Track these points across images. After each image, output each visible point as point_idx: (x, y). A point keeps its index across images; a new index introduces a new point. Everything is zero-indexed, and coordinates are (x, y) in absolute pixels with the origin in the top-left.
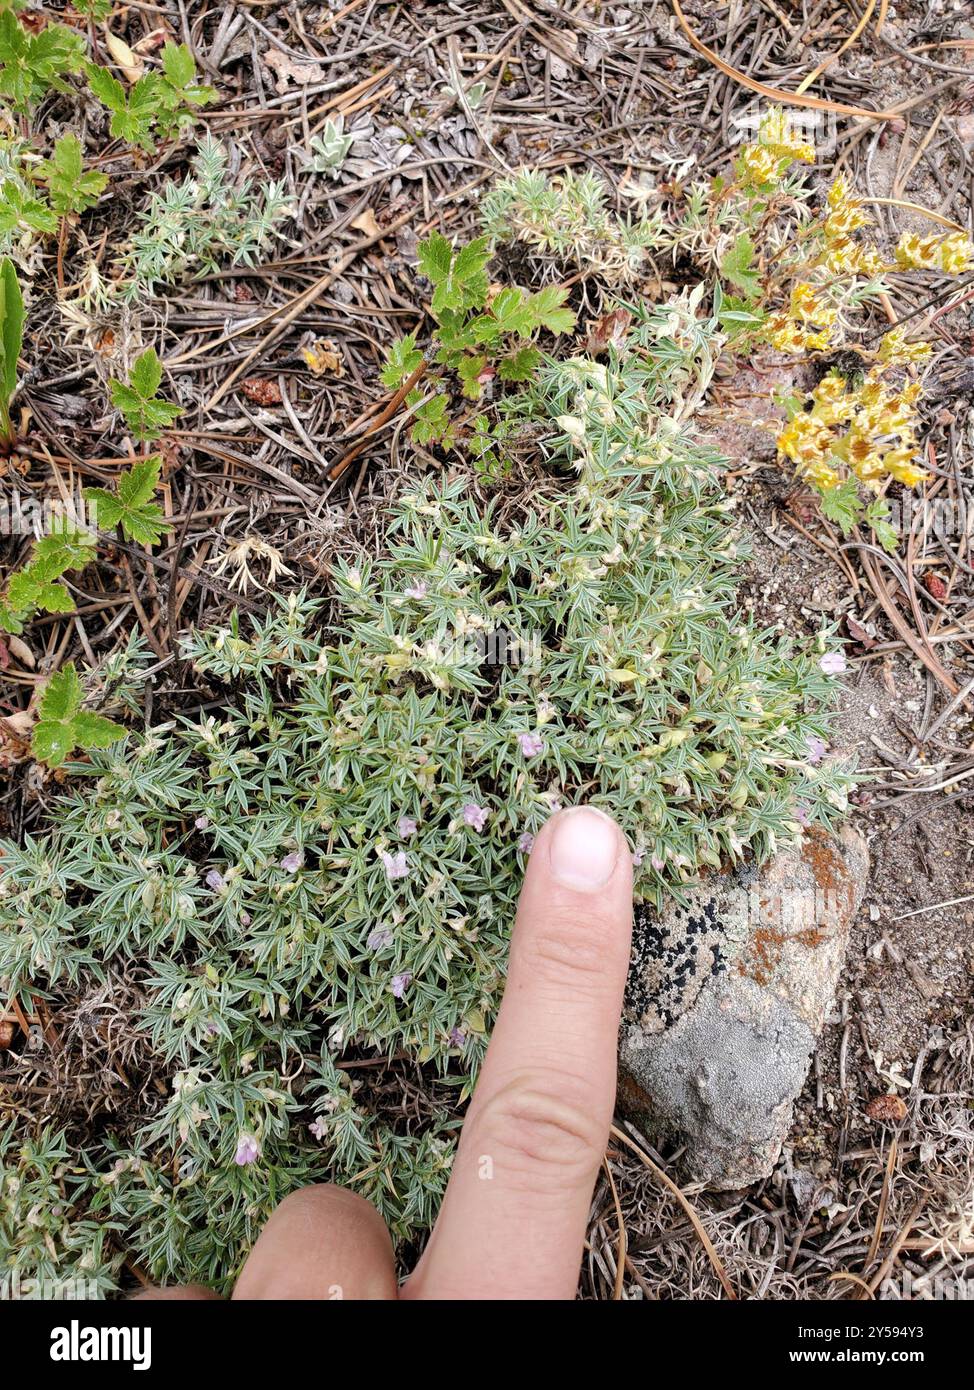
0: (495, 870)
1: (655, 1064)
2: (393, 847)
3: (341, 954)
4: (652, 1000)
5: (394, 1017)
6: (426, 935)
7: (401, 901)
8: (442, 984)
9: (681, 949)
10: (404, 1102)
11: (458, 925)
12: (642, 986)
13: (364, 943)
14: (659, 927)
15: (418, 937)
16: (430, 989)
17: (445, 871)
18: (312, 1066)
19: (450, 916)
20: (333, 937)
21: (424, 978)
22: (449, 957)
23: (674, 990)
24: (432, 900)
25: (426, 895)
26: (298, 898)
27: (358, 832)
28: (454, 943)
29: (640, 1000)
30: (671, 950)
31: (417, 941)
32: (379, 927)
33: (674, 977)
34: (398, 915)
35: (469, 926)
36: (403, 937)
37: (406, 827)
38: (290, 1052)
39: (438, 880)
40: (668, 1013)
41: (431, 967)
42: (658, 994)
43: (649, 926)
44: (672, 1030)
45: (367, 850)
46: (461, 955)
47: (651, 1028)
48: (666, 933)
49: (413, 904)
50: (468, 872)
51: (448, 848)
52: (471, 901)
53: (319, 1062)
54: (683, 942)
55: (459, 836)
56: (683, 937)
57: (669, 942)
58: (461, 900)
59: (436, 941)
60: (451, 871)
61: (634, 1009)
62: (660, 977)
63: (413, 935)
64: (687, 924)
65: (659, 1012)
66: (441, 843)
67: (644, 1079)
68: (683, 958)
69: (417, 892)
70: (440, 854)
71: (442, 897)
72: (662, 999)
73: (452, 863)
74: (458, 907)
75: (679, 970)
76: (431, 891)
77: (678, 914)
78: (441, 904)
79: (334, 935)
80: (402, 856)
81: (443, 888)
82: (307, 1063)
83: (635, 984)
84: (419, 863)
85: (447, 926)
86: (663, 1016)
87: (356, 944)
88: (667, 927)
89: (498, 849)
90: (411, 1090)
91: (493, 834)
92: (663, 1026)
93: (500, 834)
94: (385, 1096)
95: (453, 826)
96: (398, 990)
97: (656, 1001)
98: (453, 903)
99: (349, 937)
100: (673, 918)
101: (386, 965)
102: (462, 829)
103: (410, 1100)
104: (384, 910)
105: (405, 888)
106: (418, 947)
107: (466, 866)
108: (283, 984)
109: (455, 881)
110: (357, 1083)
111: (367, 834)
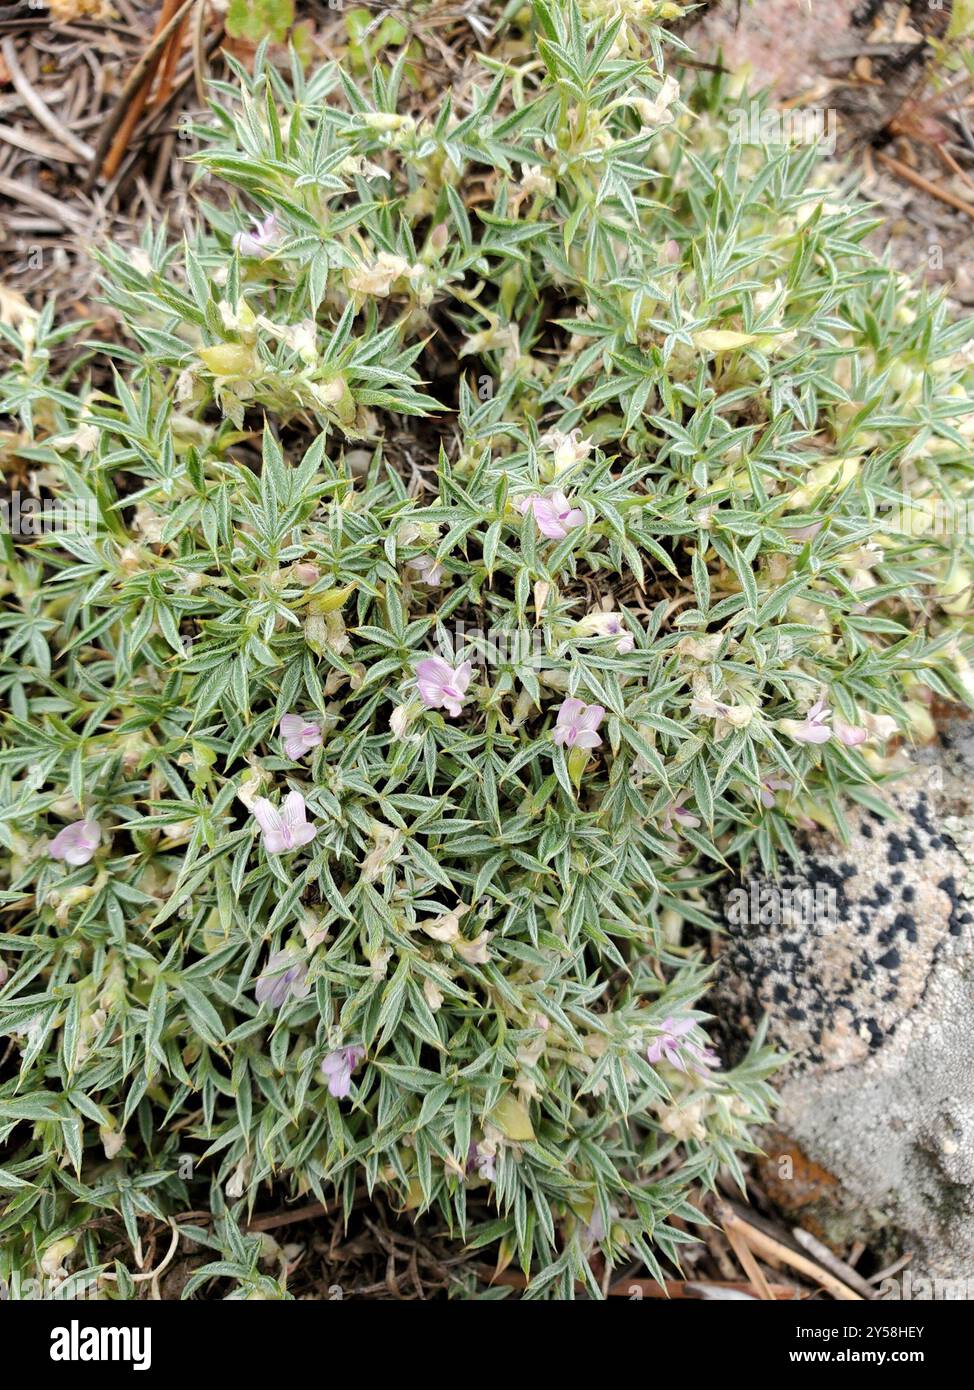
0: (508, 804)
1: (846, 1120)
2: (279, 783)
3: (205, 1025)
4: (840, 1003)
5: (339, 1134)
6: (379, 964)
7: (312, 898)
8: (430, 1058)
9: (883, 895)
10: (391, 1274)
11: (445, 928)
12: (815, 980)
13: (250, 994)
14: (832, 862)
15: (362, 971)
16: (407, 1072)
17: (398, 820)
18: (196, 1235)
19: (423, 916)
20: (183, 991)
21: (389, 1050)
22: (436, 1002)
23: (881, 977)
24: (379, 888)
25: (365, 879)
26: (101, 916)
27: (199, 761)
28: (442, 972)
29: (816, 1007)
30: (865, 901)
31: (363, 980)
32: (277, 961)
33: (876, 952)
34: (313, 930)
35: (468, 931)
36: (331, 977)
37: (298, 738)
38: (143, 1224)
39: (387, 845)
40: (871, 1023)
41: (401, 1028)
42: (849, 990)
43: (812, 864)
44: (883, 1053)
45: (223, 801)
46: (460, 993)
47: (842, 1058)
48: (849, 871)
49: (340, 904)
50: (449, 814)
51: (395, 769)
52: (462, 877)
53: (209, 1224)
54: (885, 881)
55: (418, 739)
56: (882, 873)
57: (858, 888)
58: (444, 878)
59: (402, 974)
60: (410, 819)
61: (804, 1026)
62: (850, 958)
63: (353, 969)
64: (885, 847)
65: (856, 1025)
66: (379, 763)
67: (824, 1150)
68: (889, 913)
69: (345, 875)
70: (380, 785)
71: (400, 877)
72: (856, 999)
73: (413, 801)
74: (441, 895)
75: (885, 938)
76: (375, 868)
77: (866, 832)
78: (400, 893)
79: (186, 986)
80: (295, 801)
81: (398, 857)
82: (185, 1232)
83: (803, 979)
84: (336, 810)
85: (422, 937)
86: (864, 1028)
87: (234, 998)
88: (850, 859)
89: (507, 757)
90: (400, 1247)
91: (491, 728)
92: (863, 1050)
93: (505, 726)
94: (351, 1265)
95: (397, 720)
96: (339, 1084)
97: (847, 1005)
98: (426, 887)
99: (218, 987)
100: (857, 841)
101: (304, 1034)
102: (421, 723)
103: (401, 1266)
104: (277, 920)
105: (315, 870)
106: (366, 992)
107: (444, 802)
108: (98, 1097)
109: (422, 839)
110: (293, 1250)
111: (219, 765)
